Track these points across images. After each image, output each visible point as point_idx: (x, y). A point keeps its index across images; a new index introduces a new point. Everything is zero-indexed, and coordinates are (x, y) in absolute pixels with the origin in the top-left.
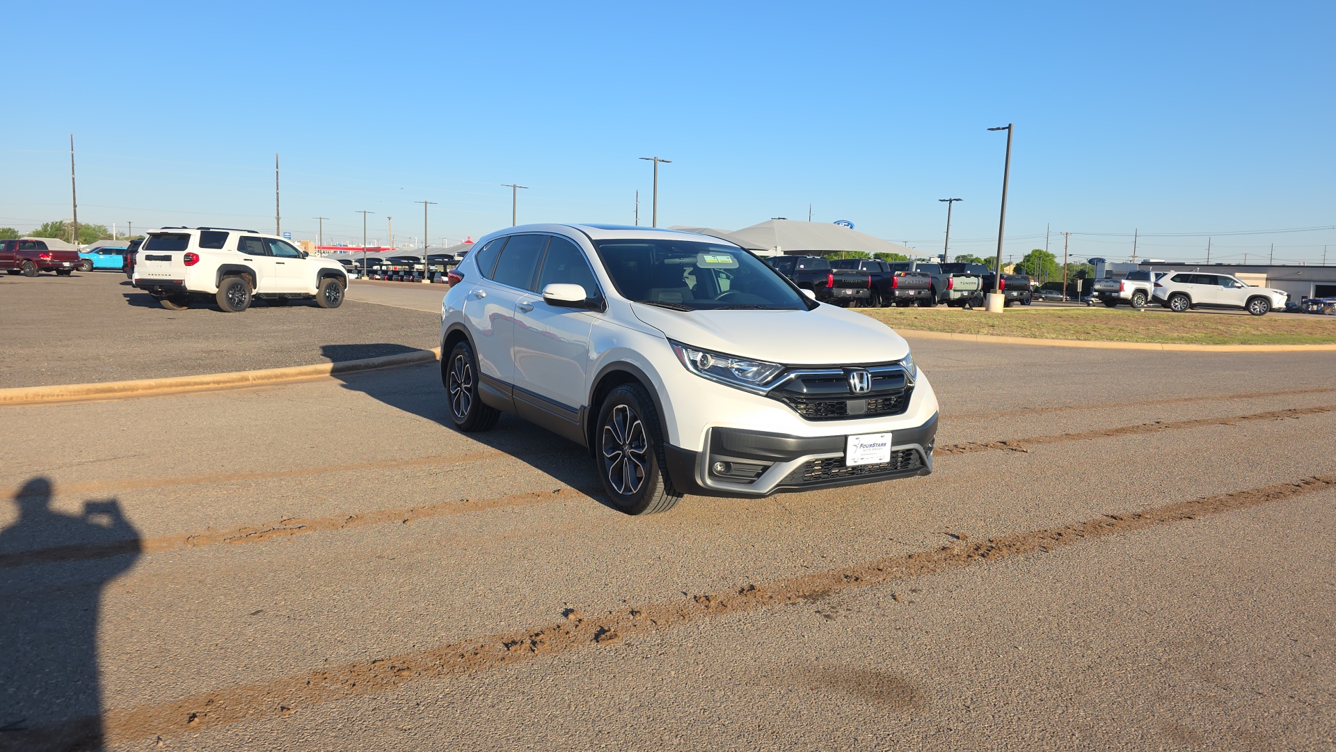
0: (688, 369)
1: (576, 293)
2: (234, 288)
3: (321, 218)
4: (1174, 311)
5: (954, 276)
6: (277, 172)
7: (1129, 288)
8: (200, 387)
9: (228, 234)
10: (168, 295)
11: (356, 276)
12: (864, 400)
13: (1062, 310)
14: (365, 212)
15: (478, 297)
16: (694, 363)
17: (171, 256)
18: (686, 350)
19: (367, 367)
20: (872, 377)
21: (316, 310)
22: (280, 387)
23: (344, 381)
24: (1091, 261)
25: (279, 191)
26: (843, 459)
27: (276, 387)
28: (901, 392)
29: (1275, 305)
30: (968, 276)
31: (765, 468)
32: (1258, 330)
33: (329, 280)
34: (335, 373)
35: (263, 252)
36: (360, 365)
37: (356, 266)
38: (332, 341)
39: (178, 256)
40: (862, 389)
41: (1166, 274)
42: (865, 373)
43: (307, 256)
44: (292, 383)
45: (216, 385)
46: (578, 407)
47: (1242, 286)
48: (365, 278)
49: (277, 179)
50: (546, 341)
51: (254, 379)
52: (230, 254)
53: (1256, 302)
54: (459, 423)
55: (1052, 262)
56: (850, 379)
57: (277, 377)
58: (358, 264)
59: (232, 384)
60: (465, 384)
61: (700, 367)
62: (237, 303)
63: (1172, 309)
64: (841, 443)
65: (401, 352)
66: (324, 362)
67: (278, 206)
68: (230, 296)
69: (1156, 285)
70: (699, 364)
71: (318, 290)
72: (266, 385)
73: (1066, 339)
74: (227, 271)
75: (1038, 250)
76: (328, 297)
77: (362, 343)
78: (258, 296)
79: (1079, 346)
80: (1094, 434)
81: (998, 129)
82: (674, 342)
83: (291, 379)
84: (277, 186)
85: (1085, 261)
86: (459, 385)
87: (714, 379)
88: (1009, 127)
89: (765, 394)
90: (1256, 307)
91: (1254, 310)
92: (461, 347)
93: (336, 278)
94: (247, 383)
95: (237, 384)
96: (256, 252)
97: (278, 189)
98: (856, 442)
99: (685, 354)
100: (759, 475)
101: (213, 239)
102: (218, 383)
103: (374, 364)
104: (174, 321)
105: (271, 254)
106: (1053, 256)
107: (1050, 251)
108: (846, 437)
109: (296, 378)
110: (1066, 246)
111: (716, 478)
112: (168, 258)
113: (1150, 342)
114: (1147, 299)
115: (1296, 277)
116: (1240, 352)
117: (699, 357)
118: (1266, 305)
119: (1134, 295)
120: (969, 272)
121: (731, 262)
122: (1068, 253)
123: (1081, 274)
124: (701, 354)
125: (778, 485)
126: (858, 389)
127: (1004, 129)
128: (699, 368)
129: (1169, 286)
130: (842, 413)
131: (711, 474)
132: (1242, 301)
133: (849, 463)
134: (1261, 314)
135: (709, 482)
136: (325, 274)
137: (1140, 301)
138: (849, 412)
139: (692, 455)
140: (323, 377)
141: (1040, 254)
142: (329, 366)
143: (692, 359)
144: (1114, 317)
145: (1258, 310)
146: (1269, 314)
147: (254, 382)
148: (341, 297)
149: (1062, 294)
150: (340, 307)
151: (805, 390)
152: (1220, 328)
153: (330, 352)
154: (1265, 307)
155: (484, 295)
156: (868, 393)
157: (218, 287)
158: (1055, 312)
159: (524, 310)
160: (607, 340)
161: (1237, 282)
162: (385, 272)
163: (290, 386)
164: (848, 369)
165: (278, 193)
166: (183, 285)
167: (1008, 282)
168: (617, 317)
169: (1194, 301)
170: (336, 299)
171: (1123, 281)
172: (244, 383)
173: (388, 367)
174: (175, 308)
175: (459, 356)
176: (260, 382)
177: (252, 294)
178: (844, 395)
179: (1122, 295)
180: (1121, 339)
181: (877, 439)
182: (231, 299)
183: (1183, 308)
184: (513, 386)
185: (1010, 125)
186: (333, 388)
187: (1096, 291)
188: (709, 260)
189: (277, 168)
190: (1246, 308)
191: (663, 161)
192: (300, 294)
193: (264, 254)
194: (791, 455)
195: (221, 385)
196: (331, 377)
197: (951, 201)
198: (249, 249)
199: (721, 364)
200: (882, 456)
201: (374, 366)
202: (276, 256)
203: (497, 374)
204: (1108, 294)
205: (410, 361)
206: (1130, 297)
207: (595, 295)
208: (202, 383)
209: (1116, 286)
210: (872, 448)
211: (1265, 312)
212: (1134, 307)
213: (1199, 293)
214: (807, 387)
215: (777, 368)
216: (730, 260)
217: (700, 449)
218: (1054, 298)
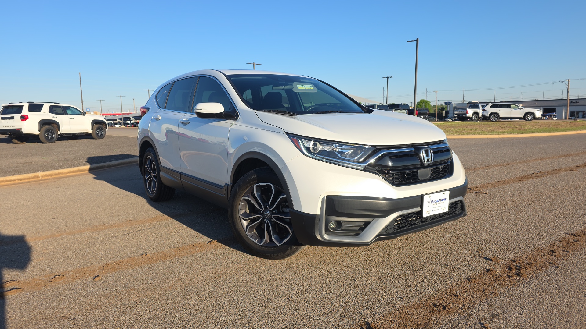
0: (304, 154)
1: (217, 108)
2: (48, 131)
3: (101, 100)
4: (492, 121)
5: (395, 110)
6: (80, 81)
7: (470, 112)
8: (10, 182)
9: (43, 104)
10: (14, 137)
11: (119, 126)
12: (428, 169)
13: (444, 123)
14: (121, 96)
15: (157, 119)
16: (308, 149)
17: (14, 117)
18: (301, 140)
19: (109, 166)
20: (433, 152)
21: (92, 140)
22: (56, 180)
23: (95, 175)
24: (445, 103)
25: (82, 90)
26: (421, 213)
27: (54, 180)
28: (447, 162)
29: (537, 116)
30: (401, 110)
31: (367, 224)
32: (534, 127)
33: (98, 125)
34: (91, 170)
35: (62, 113)
36: (105, 166)
37: (119, 121)
38: (94, 154)
39: (17, 117)
40: (428, 161)
41: (488, 105)
42: (429, 149)
43: (85, 114)
44: (63, 177)
45: (19, 181)
46: (223, 184)
47: (522, 108)
48: (123, 126)
49: (81, 84)
50: (201, 144)
51: (42, 177)
52: (45, 114)
53: (528, 115)
54: (151, 197)
55: (429, 104)
56: (420, 154)
57: (56, 174)
58: (119, 120)
59: (29, 180)
60: (153, 173)
61: (312, 151)
62: (50, 139)
63: (491, 120)
64: (419, 200)
65: (128, 158)
66: (87, 165)
67: (82, 96)
68: (47, 135)
69: (483, 110)
70: (311, 150)
71: (92, 131)
72: (49, 179)
73: (453, 135)
74: (43, 123)
75: (423, 100)
76: (98, 134)
77: (110, 155)
78: (61, 135)
79: (462, 138)
80: (512, 181)
81: (412, 41)
82: (291, 135)
83: (65, 175)
84: (81, 87)
85: (443, 104)
86: (150, 174)
87: (324, 160)
88: (417, 40)
89: (362, 168)
90: (528, 117)
91: (527, 119)
92: (149, 151)
93: (102, 125)
94: (38, 179)
95: (32, 180)
96: (59, 113)
97: (81, 89)
98: (429, 199)
99: (301, 143)
100: (362, 229)
101: (35, 107)
102: (21, 180)
103: (112, 165)
104: (15, 149)
105: (67, 114)
106: (429, 102)
107: (428, 100)
108: (422, 197)
109: (67, 175)
110: (436, 97)
111: (331, 233)
112: (12, 118)
113: (492, 134)
114: (478, 117)
115: (535, 105)
116: (534, 137)
117: (311, 144)
118: (532, 116)
119: (473, 115)
120: (401, 108)
121: (313, 88)
122: (437, 100)
123: (443, 109)
124: (312, 142)
125: (378, 236)
126: (426, 160)
127: (414, 41)
128: (313, 153)
129: (489, 110)
130: (415, 179)
131: (327, 230)
132: (522, 115)
133: (425, 215)
134: (531, 120)
135: (326, 237)
136: (95, 122)
137: (475, 118)
138: (420, 178)
139: (312, 218)
140: (83, 173)
141: (424, 101)
142: (88, 167)
143: (306, 146)
144: (468, 125)
145: (529, 118)
146: (534, 120)
147: (42, 178)
148: (104, 133)
149: (435, 118)
150: (104, 138)
151: (390, 164)
152: (517, 127)
153: (91, 160)
154: (532, 117)
155: (160, 118)
156: (432, 163)
157: (39, 131)
158: (441, 124)
159: (184, 124)
160: (240, 139)
161: (519, 107)
162: (133, 124)
163: (62, 179)
164: (417, 147)
165: (81, 91)
166: (21, 131)
167: (419, 112)
168: (247, 122)
169: (501, 116)
170: (102, 135)
171: (468, 109)
172: (36, 179)
173: (121, 166)
174: (20, 143)
175: (149, 157)
176: (46, 178)
177: (58, 134)
178: (417, 166)
179: (468, 115)
180: (478, 134)
181: (440, 196)
182: (47, 137)
183: (496, 120)
184: (181, 173)
185: (417, 39)
186: (86, 179)
187: (456, 114)
188: (300, 87)
189: (80, 79)
190: (524, 118)
191: (257, 64)
192: (83, 133)
193: (63, 114)
194: (385, 213)
195: (22, 181)
196: (89, 173)
197: (388, 78)
198: (55, 112)
199: (327, 148)
200: (444, 207)
201: (113, 166)
202: (70, 115)
203: (170, 166)
204: (461, 115)
205: (133, 162)
206: (471, 116)
207: (230, 109)
208: (11, 181)
209: (465, 112)
210: (438, 203)
211: (532, 120)
212: (473, 121)
213: (503, 112)
214: (392, 161)
215: (369, 149)
216: (312, 87)
217: (318, 213)
218: (432, 120)
